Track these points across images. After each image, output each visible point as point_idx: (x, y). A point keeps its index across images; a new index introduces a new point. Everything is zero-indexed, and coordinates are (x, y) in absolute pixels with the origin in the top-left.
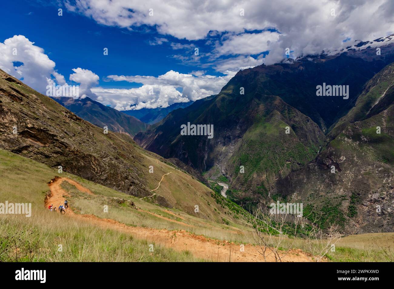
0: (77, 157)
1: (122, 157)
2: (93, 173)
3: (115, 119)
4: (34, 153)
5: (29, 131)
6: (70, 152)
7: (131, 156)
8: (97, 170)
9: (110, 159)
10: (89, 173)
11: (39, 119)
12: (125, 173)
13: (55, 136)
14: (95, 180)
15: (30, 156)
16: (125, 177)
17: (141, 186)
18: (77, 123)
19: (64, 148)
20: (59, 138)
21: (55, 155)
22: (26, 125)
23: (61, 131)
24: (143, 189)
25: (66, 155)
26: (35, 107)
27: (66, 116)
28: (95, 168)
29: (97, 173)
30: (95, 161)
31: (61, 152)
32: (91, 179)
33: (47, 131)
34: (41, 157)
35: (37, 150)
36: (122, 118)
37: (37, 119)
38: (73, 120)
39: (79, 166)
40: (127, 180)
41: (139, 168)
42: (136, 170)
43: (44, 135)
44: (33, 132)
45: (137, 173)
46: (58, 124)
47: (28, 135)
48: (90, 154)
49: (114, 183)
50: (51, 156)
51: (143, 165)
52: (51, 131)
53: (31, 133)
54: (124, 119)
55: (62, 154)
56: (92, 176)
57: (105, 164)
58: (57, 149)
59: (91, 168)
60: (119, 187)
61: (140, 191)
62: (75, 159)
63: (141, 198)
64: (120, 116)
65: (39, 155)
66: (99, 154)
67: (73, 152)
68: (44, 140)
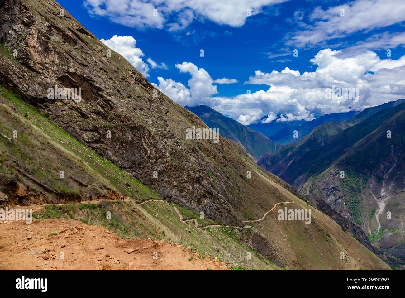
0: (124, 127)
1: (204, 152)
2: (143, 157)
3: (236, 134)
4: (69, 107)
5: (70, 77)
6: (115, 117)
7: (221, 155)
8: (151, 153)
9: (175, 142)
10: (137, 155)
11: (88, 66)
12: (198, 173)
13: (101, 90)
14: (143, 168)
15: (63, 109)
16: (196, 178)
17: (223, 203)
18: (145, 90)
19: (108, 109)
20: (104, 94)
21: (94, 116)
22: (68, 69)
23: (112, 86)
24: (227, 210)
25: (109, 120)
26: (89, 52)
27: (132, 76)
28: (148, 149)
29: (149, 158)
30: (149, 138)
31: (103, 114)
32: (138, 164)
33: (92, 81)
34: (76, 114)
35: (74, 103)
36: (245, 133)
37: (86, 66)
38: (141, 85)
39: (123, 140)
40: (199, 185)
41: (230, 177)
42: (224, 178)
43: (87, 87)
44: (75, 80)
45: (225, 184)
46: (111, 78)
47: (68, 84)
48: (143, 126)
49: (175, 183)
50: (90, 116)
51: (241, 176)
52: (97, 83)
53: (72, 80)
54: (247, 135)
55: (104, 117)
56: (141, 160)
57: (165, 148)
58: (99, 108)
59: (140, 148)
60: (182, 192)
61: (220, 212)
62: (120, 127)
63: (220, 225)
64: (243, 130)
65: (74, 111)
66: (159, 131)
67: (119, 116)
68: (87, 93)
